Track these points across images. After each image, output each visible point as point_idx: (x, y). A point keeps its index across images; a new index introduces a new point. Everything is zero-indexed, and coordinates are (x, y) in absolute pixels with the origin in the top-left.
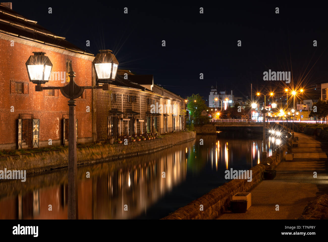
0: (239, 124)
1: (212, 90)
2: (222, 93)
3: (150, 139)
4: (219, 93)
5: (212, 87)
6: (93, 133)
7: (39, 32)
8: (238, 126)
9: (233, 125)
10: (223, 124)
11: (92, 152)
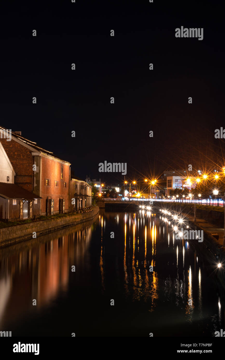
0: (119, 202)
1: (87, 178)
2: (93, 180)
3: (87, 211)
4: (91, 181)
5: (87, 176)
6: (69, 207)
7: (45, 150)
8: (118, 203)
9: (116, 203)
10: (110, 202)
11: (75, 218)
